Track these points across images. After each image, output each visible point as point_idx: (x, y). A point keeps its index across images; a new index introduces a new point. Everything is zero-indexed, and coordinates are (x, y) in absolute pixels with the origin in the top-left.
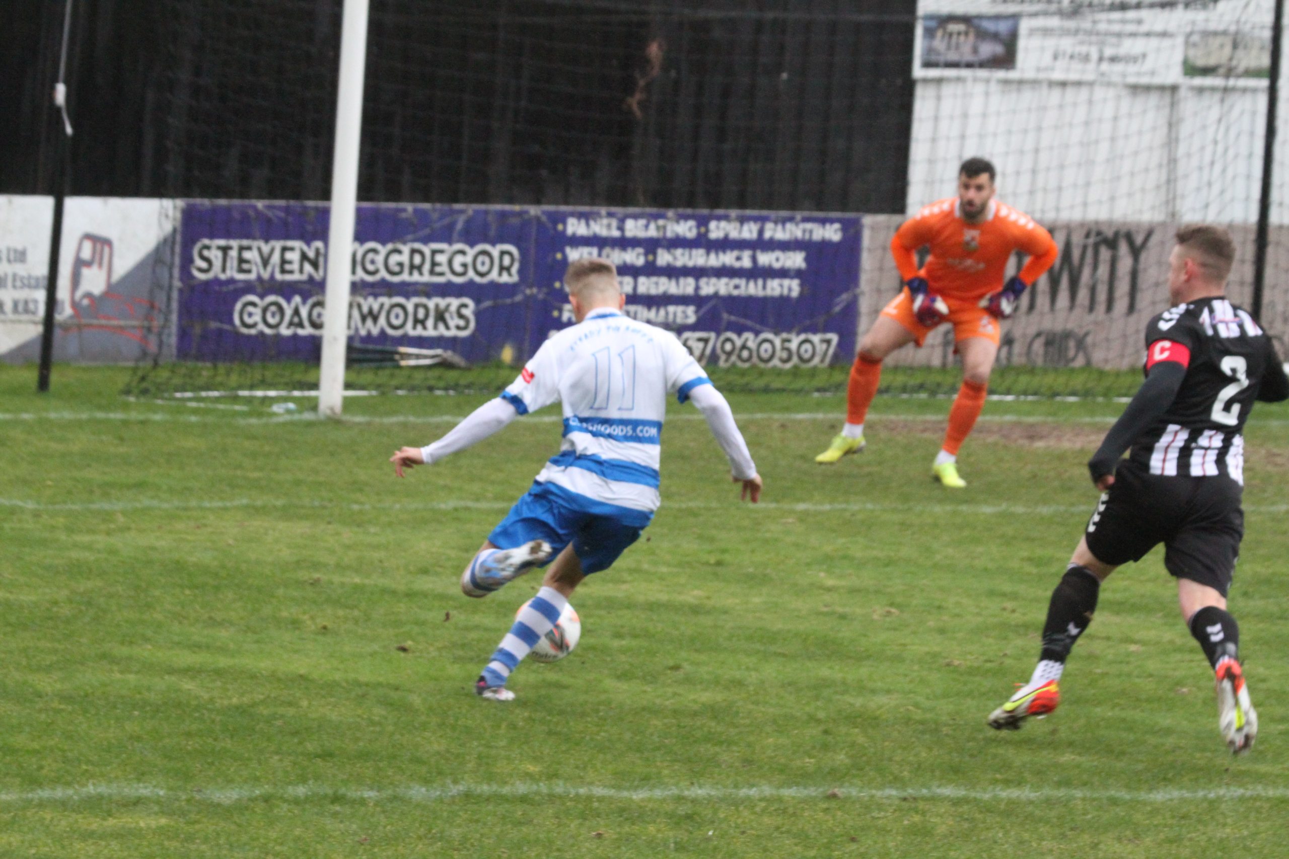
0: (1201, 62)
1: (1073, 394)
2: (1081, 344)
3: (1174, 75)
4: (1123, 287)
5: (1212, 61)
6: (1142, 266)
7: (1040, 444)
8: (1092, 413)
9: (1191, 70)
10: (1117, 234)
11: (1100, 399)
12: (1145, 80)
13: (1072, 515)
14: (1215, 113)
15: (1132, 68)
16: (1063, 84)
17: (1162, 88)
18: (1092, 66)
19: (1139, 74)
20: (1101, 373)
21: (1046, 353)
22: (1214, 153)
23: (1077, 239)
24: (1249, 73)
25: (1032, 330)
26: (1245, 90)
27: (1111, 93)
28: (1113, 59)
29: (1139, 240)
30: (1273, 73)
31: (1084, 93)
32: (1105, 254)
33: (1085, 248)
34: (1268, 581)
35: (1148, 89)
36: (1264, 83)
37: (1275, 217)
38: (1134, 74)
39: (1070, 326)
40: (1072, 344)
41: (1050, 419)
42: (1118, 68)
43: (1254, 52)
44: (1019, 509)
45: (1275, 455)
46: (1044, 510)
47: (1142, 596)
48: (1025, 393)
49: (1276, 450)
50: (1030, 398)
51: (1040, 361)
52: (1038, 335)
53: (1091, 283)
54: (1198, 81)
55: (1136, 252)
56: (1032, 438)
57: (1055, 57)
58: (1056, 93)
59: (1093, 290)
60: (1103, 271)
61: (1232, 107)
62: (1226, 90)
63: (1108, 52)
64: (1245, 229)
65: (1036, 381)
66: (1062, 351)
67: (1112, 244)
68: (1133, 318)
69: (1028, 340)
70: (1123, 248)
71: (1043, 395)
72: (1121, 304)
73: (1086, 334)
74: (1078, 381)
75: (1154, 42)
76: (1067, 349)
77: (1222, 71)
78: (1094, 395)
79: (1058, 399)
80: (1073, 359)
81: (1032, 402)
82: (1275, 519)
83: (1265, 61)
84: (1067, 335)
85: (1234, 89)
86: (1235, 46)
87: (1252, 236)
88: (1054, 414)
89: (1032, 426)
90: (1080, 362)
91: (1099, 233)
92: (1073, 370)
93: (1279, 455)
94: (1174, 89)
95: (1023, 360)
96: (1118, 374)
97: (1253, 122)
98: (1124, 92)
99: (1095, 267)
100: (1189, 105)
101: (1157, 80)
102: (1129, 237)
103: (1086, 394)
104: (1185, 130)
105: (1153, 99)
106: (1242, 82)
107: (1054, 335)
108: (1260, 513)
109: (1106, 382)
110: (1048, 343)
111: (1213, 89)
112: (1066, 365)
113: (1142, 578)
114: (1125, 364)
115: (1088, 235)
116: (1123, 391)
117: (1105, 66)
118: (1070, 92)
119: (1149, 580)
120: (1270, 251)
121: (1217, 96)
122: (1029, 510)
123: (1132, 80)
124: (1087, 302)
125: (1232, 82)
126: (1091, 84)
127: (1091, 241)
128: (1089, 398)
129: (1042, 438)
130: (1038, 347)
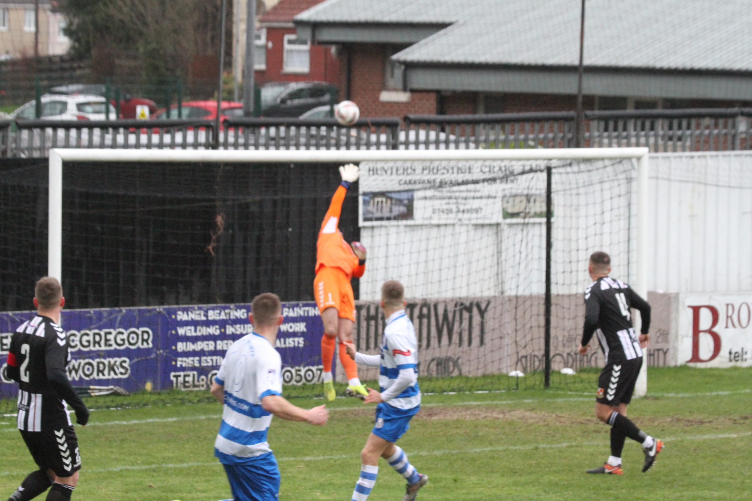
0: (510, 210)
1: (453, 390)
2: (456, 364)
3: (498, 218)
4: (476, 332)
5: (516, 210)
6: (485, 321)
7: (435, 418)
8: (463, 400)
9: (507, 215)
10: (471, 304)
11: (467, 393)
12: (480, 222)
13: (453, 455)
14: (519, 237)
15: (474, 215)
16: (438, 226)
17: (490, 225)
18: (452, 216)
19: (477, 219)
20: (467, 378)
21: (437, 369)
22: (520, 258)
23: (451, 308)
24: (536, 215)
25: (429, 358)
26: (534, 224)
27: (464, 229)
28: (463, 211)
29: (483, 306)
30: (549, 214)
31: (449, 230)
32: (466, 315)
33: (455, 312)
34: (557, 484)
35: (483, 226)
36: (544, 220)
37: (554, 290)
38: (476, 219)
39: (449, 354)
40: (451, 364)
41: (441, 404)
42: (466, 216)
43: (538, 204)
44: (424, 453)
45: (560, 417)
46: (437, 453)
47: (490, 496)
48: (427, 391)
49: (560, 415)
50: (430, 394)
51: (434, 374)
52: (433, 360)
53: (459, 331)
54: (509, 221)
55: (482, 313)
56: (430, 415)
57: (434, 212)
58: (435, 230)
59: (460, 335)
60: (465, 324)
61: (528, 233)
62: (524, 224)
63: (462, 208)
64: (538, 297)
65: (432, 384)
66: (446, 368)
67: (469, 309)
68: (482, 349)
69: (428, 363)
70: (475, 311)
71: (436, 392)
72: (476, 341)
73: (458, 358)
74: (455, 384)
75: (484, 201)
76: (448, 367)
77: (522, 215)
78: (464, 391)
79: (445, 393)
80: (452, 372)
81: (430, 396)
82: (561, 451)
83: (544, 209)
84: (448, 359)
85: (528, 224)
86: (528, 201)
87: (543, 302)
88: (443, 402)
89: (431, 409)
90: (456, 373)
91: (462, 304)
92: (452, 377)
93: (563, 417)
94: (498, 225)
95: (426, 374)
96: (476, 379)
97: (540, 240)
98: (471, 228)
99: (461, 322)
100: (506, 232)
101: (487, 222)
102: (478, 306)
103: (460, 390)
104: (504, 246)
105: (486, 230)
106: (532, 220)
107: (441, 360)
108: (552, 448)
109: (470, 384)
110: (438, 364)
111: (517, 224)
112: (448, 375)
113: (490, 486)
114: (480, 373)
115: (456, 306)
116: (480, 388)
117: (460, 215)
118: (442, 229)
119: (493, 487)
120: (553, 308)
121: (520, 228)
122: (429, 454)
123: (474, 222)
124: (458, 341)
125: (527, 220)
126: (454, 225)
127: (458, 308)
128: (461, 393)
129: (436, 414)
130: (433, 366)
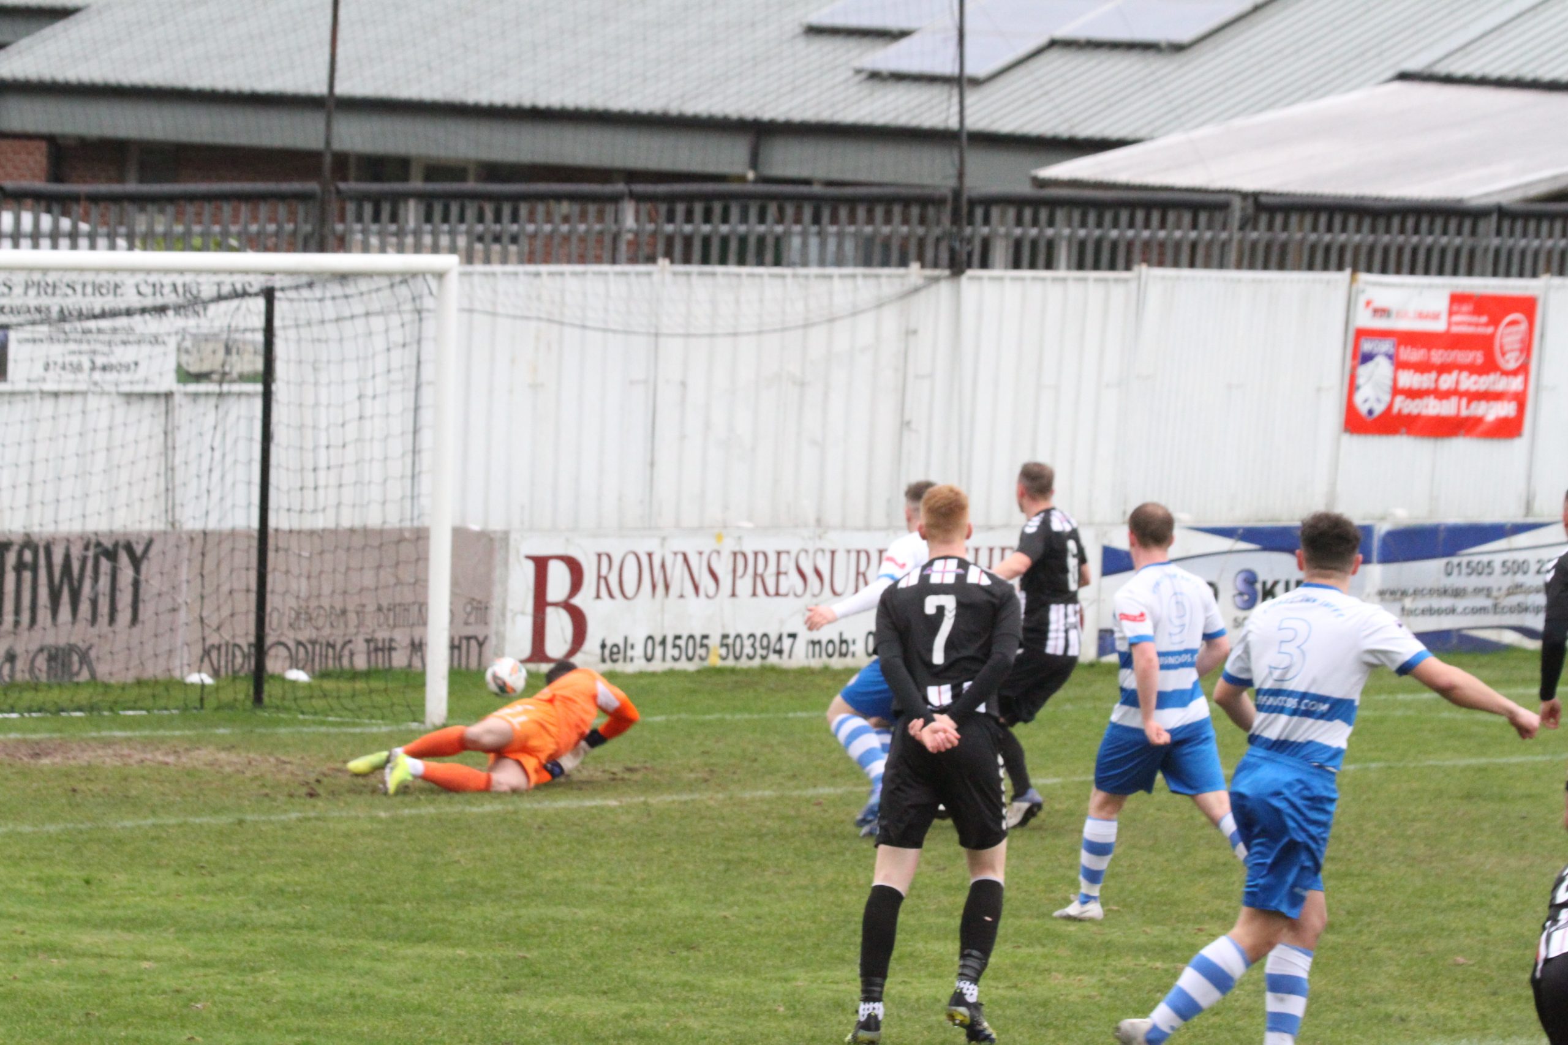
0: (194, 369)
1: (80, 709)
2: (84, 658)
3: (168, 382)
4: (125, 599)
5: (205, 368)
6: (142, 578)
7: (45, 761)
8: (98, 728)
9: (185, 376)
10: (116, 545)
11: (106, 713)
12: (138, 388)
13: (81, 832)
14: (211, 419)
15: (124, 377)
16: (56, 395)
17: (157, 395)
18: (83, 376)
19: (131, 383)
20: (107, 686)
21: (49, 668)
22: (212, 459)
23: (76, 552)
24: (243, 378)
25: (34, 647)
26: (240, 395)
27: (105, 402)
28: (104, 368)
29: (139, 550)
30: (267, 376)
31: (78, 401)
32: (105, 565)
33: (84, 560)
34: (281, 891)
35: (142, 396)
36: (259, 388)
37: (275, 521)
38: (126, 382)
39: (73, 641)
40: (75, 658)
41: (56, 735)
42: (111, 376)
43: (247, 357)
44: (26, 828)
45: (285, 762)
46: (52, 828)
47: (154, 912)
48: (30, 710)
49: (284, 758)
50: (34, 715)
51: (43, 678)
52: (41, 650)
53: (92, 596)
54: (192, 387)
55: (136, 562)
56: (36, 755)
57: (47, 367)
58: (49, 404)
59: (94, 603)
60: (104, 582)
61: (227, 413)
62: (220, 395)
63: (100, 361)
64: (246, 535)
65: (40, 697)
66: (66, 665)
67: (111, 555)
68: (136, 630)
69: (31, 655)
70: (124, 559)
71: (47, 711)
72: (124, 615)
73: (90, 647)
74: (83, 696)
75: (146, 349)
76: (71, 663)
77: (215, 377)
78: (99, 709)
79: (64, 714)
80: (78, 674)
81: (37, 719)
82: (286, 827)
83: (259, 365)
84: (72, 648)
85: (229, 394)
86: (228, 351)
87: (255, 543)
88: (60, 731)
89: (37, 743)
90: (85, 675)
91: (98, 544)
92: (78, 684)
93: (289, 763)
94: (169, 395)
95: (27, 676)
96: (123, 687)
97: (250, 428)
98: (119, 401)
99: (96, 579)
100: (184, 411)
101: (151, 388)
102: (129, 548)
103: (92, 708)
104: (181, 437)
105: (148, 406)
106: (236, 388)
107: (57, 649)
108: (271, 822)
109: (111, 698)
110: (51, 658)
111: (207, 394)
112: (70, 680)
113: (153, 893)
114: (130, 677)
115: (86, 548)
116: (131, 704)
117: (97, 376)
118: (63, 402)
119: (160, 896)
120: (271, 555)
121: (212, 401)
122: (36, 829)
123: (126, 388)
124: (89, 616)
125: (226, 388)
126: (84, 394)
127: (91, 553)
128: (95, 713)
129: (47, 754)
130: (41, 662)
